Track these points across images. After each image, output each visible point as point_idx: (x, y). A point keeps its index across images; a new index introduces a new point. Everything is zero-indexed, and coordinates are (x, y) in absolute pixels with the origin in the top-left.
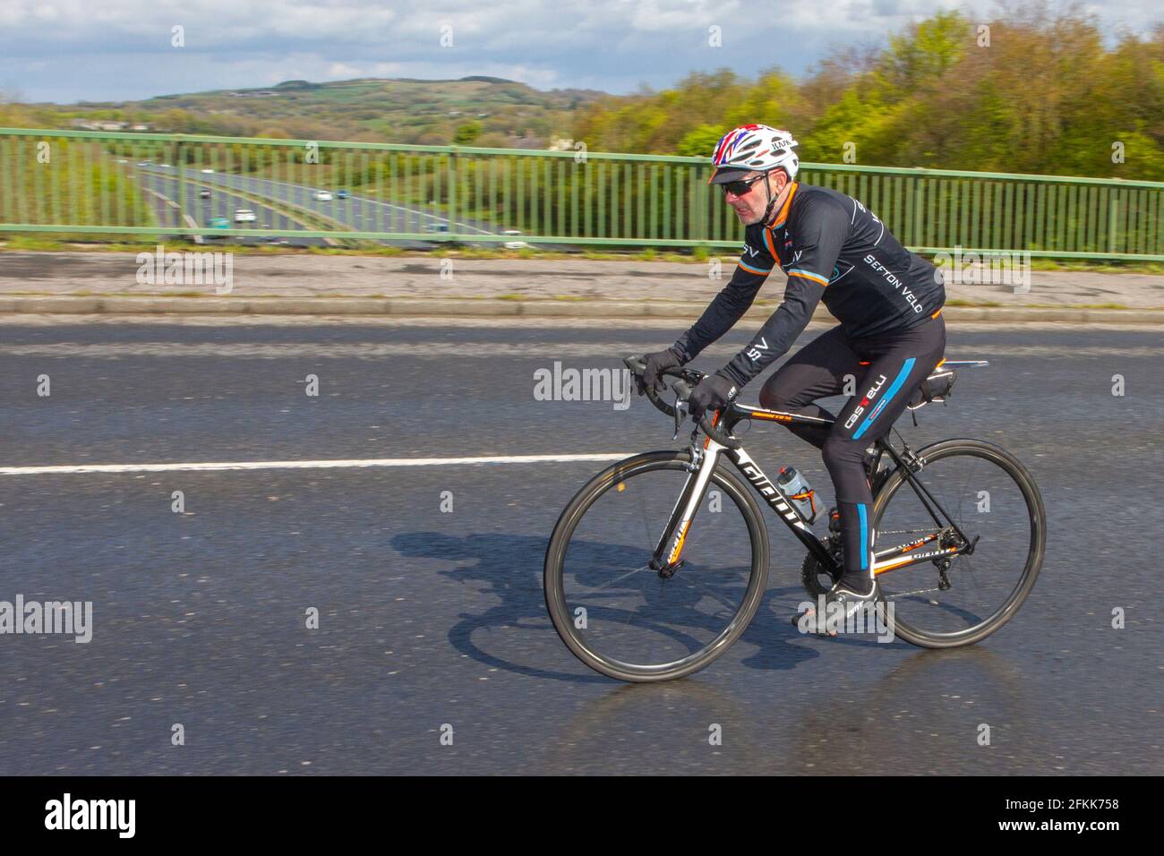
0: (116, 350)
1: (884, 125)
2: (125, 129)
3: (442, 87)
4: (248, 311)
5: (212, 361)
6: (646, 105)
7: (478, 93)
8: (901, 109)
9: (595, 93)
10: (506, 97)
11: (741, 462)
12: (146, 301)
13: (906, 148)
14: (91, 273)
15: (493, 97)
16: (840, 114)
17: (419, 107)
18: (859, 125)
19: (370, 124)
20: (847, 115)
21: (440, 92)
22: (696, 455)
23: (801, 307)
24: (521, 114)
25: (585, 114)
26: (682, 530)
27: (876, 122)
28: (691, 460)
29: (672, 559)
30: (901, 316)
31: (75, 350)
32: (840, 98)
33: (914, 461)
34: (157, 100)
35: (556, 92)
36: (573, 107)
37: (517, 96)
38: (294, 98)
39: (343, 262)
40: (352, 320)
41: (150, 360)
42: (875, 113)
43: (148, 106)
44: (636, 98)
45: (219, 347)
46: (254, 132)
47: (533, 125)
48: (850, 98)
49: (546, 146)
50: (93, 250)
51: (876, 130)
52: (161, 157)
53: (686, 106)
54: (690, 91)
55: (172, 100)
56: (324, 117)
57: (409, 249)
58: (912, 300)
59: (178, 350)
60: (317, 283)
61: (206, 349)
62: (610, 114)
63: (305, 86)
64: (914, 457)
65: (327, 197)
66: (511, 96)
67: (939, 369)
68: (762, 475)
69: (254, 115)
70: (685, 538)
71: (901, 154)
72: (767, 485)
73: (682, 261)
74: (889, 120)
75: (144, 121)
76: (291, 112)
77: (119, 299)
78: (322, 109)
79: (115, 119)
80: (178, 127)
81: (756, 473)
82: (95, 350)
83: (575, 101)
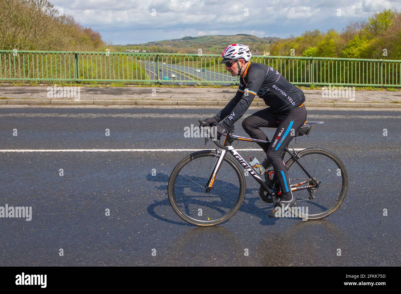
0: (141, 116)
1: (367, 46)
2: (140, 52)
3: (230, 37)
4: (177, 104)
5: (168, 119)
6: (293, 41)
7: (241, 39)
8: (373, 41)
9: (276, 38)
10: (249, 40)
11: (234, 154)
12: (149, 101)
13: (375, 53)
14: (133, 93)
15: (246, 40)
16: (353, 43)
17: (224, 43)
18: (360, 46)
19: (209, 49)
20: (356, 43)
21: (230, 39)
22: (218, 152)
23: (245, 101)
24: (254, 45)
25: (274, 45)
26: (213, 177)
27: (365, 45)
28: (217, 153)
29: (210, 186)
30: (287, 106)
31: (129, 116)
32: (354, 38)
33: (297, 155)
34: (149, 43)
35: (264, 38)
36: (270, 42)
37: (253, 40)
38: (187, 42)
39: (204, 90)
40: (207, 107)
41: (150, 119)
42: (365, 42)
43: (146, 45)
44: (289, 39)
45: (170, 115)
46: (176, 52)
47: (257, 48)
48: (357, 38)
49: (262, 54)
50: (133, 87)
51: (365, 48)
52: (152, 60)
53: (305, 42)
54: (306, 37)
55: (152, 43)
56: (197, 47)
57: (223, 86)
58: (291, 101)
59: (158, 116)
60: (197, 96)
61: (166, 115)
62: (282, 45)
63: (190, 38)
64: (297, 154)
65: (199, 71)
66: (251, 40)
67: (305, 124)
68: (242, 159)
69: (176, 47)
70: (214, 179)
71: (374, 55)
72: (244, 162)
73: (307, 89)
74: (369, 44)
75: (145, 49)
76: (187, 45)
77: (141, 101)
78: (196, 45)
79: (137, 49)
80: (155, 51)
81: (239, 158)
82: (135, 116)
83: (270, 41)
